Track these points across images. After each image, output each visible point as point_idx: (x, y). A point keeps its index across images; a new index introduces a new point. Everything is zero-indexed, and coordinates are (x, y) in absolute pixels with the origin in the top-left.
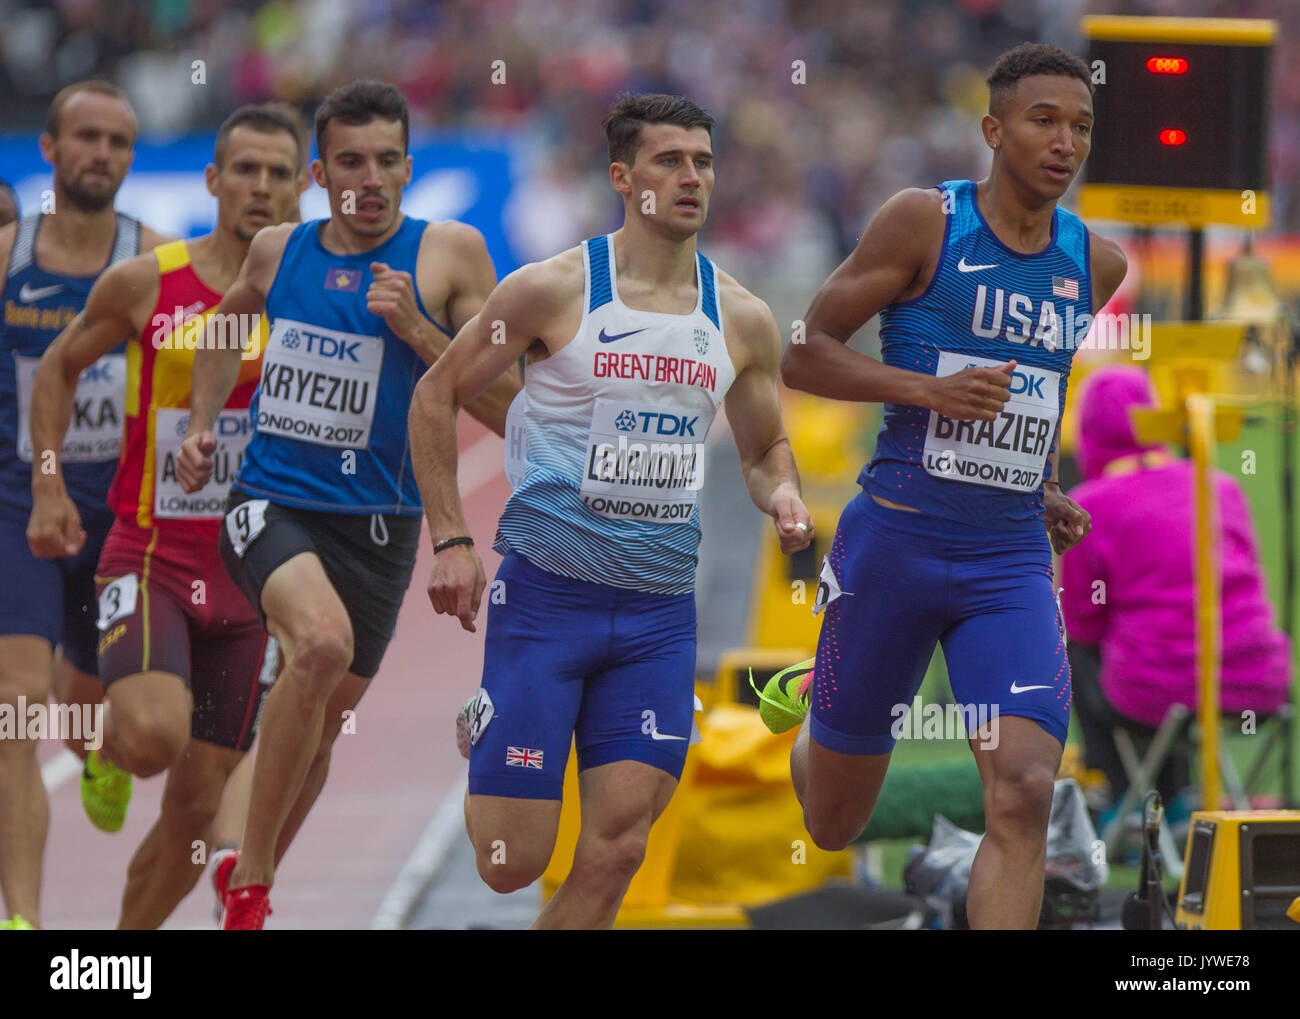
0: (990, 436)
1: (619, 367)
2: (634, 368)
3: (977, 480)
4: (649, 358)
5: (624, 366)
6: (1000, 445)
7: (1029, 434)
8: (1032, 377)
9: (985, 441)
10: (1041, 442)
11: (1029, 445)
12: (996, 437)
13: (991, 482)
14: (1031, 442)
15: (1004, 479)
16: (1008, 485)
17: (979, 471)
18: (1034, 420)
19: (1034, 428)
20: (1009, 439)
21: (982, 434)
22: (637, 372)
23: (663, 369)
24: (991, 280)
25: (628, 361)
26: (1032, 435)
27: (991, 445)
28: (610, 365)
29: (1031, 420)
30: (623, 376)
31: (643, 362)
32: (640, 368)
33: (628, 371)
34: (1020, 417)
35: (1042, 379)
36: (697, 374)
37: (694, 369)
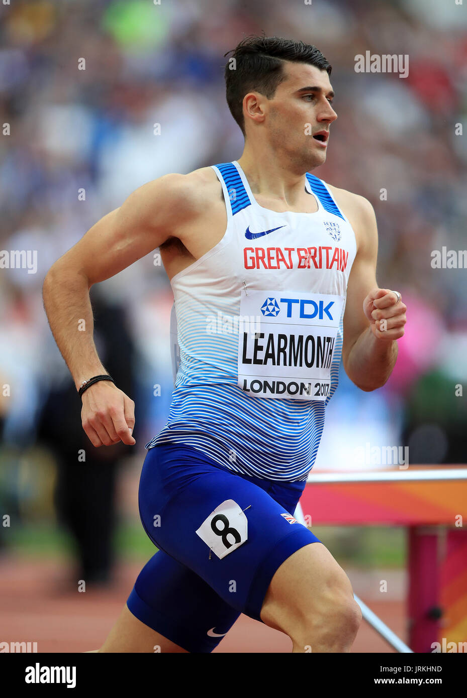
1: (266, 260)
2: (278, 260)
4: (290, 250)
5: (270, 258)
22: (282, 263)
23: (304, 258)
25: (273, 253)
28: (258, 258)
30: (271, 267)
31: (286, 254)
32: (283, 260)
33: (274, 263)
36: (334, 259)
37: (331, 254)
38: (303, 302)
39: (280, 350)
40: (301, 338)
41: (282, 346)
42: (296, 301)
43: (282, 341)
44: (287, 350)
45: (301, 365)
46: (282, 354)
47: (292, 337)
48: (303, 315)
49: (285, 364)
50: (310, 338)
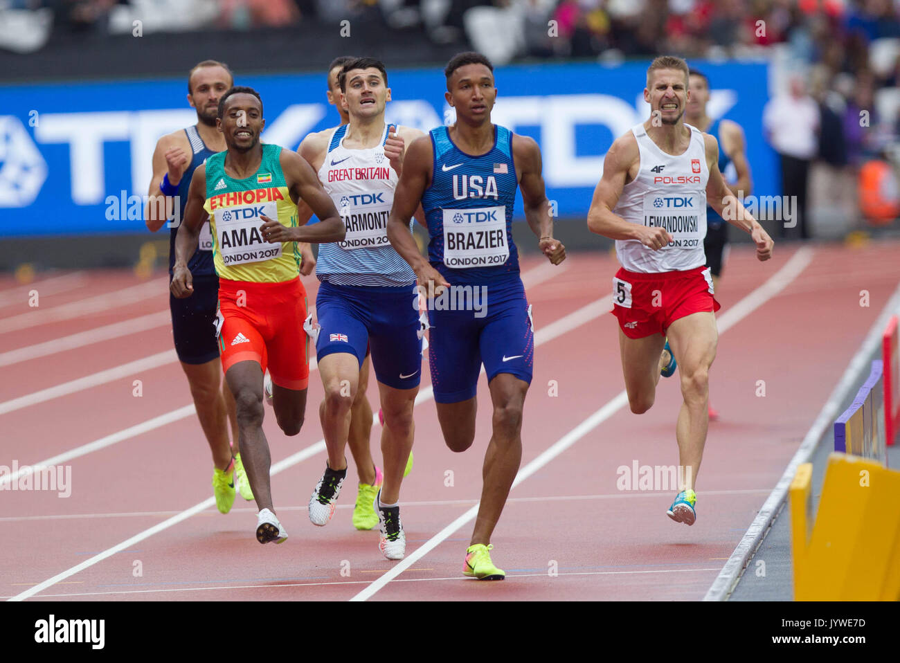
0: (473, 244)
1: (338, 176)
2: (345, 175)
3: (471, 266)
4: (351, 169)
5: (340, 175)
6: (479, 247)
7: (492, 239)
8: (489, 213)
9: (471, 247)
10: (500, 240)
11: (493, 244)
12: (476, 244)
13: (478, 265)
14: (495, 242)
15: (484, 262)
16: (487, 264)
17: (471, 261)
18: (494, 232)
19: (494, 235)
20: (483, 243)
21: (469, 244)
22: (346, 177)
23: (359, 174)
24: (459, 172)
25: (342, 172)
26: (494, 239)
27: (474, 248)
28: (335, 175)
29: (492, 232)
30: (340, 180)
31: (349, 172)
32: (347, 175)
33: (342, 177)
34: (486, 233)
35: (494, 212)
36: (376, 174)
37: (374, 171)
38: (363, 196)
39: (353, 223)
40: (365, 215)
41: (354, 221)
42: (359, 196)
43: (354, 218)
44: (358, 223)
45: (367, 229)
46: (355, 225)
47: (360, 216)
48: (363, 203)
49: (357, 230)
50: (370, 214)
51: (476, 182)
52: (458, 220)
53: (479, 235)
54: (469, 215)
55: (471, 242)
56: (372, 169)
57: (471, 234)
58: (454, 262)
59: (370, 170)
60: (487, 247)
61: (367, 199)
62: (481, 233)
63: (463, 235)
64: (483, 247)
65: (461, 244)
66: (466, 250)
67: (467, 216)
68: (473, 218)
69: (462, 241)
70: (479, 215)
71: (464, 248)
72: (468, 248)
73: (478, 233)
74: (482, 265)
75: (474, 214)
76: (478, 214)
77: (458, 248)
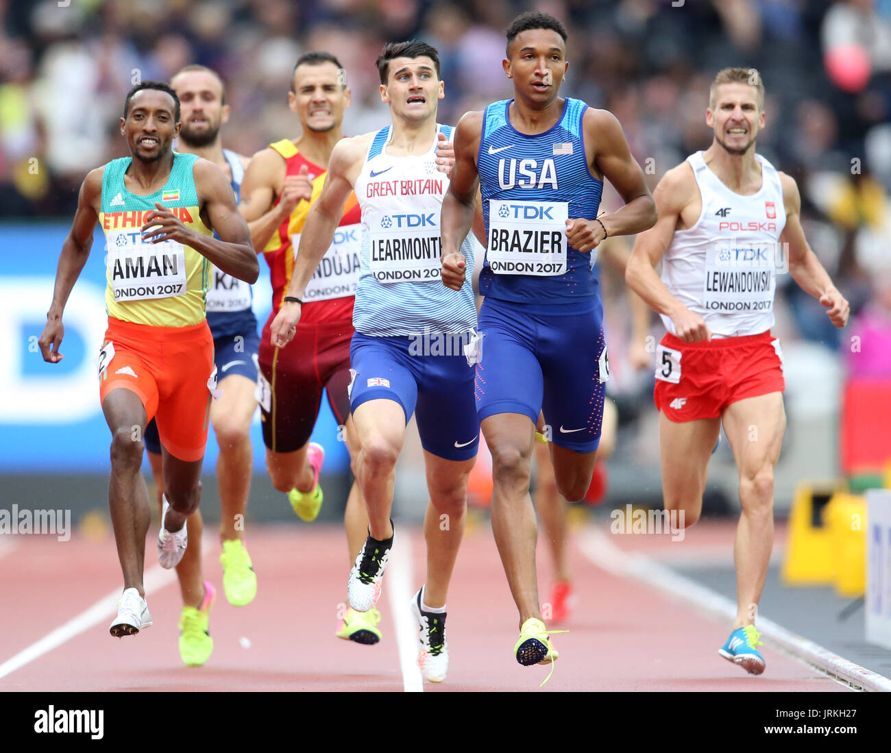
0: (518, 245)
1: (379, 190)
2: (387, 190)
3: (515, 272)
4: (395, 182)
5: (382, 189)
6: (526, 250)
7: (543, 242)
8: (542, 208)
9: (516, 249)
10: (556, 245)
12: (522, 247)
13: (524, 273)
14: (547, 247)
15: (532, 270)
16: (535, 273)
17: (515, 267)
18: (548, 233)
19: (546, 237)
20: (531, 246)
21: (513, 245)
22: (389, 192)
23: (405, 187)
24: (508, 155)
25: (384, 186)
26: (547, 242)
27: (520, 251)
28: (375, 189)
29: (543, 233)
30: (381, 195)
31: (392, 185)
32: (390, 189)
33: (384, 192)
35: (549, 208)
36: (425, 187)
37: (423, 184)
38: (409, 217)
39: (395, 250)
40: (410, 240)
41: (397, 247)
42: (405, 216)
43: (397, 244)
44: (401, 249)
45: (412, 258)
46: (397, 252)
47: (404, 241)
48: (410, 225)
49: (400, 259)
50: (417, 239)
51: (528, 168)
52: (503, 213)
53: (528, 235)
54: (517, 207)
55: (516, 242)
56: (420, 181)
57: (516, 233)
58: (495, 266)
59: (418, 183)
60: (536, 251)
61: (414, 221)
62: (530, 233)
63: (507, 232)
64: (530, 251)
65: (504, 244)
66: (509, 252)
67: (514, 209)
68: (521, 211)
69: (505, 240)
70: (528, 210)
71: (507, 250)
72: (512, 250)
73: (525, 232)
74: (529, 273)
75: (522, 207)
76: (526, 208)
77: (500, 250)
